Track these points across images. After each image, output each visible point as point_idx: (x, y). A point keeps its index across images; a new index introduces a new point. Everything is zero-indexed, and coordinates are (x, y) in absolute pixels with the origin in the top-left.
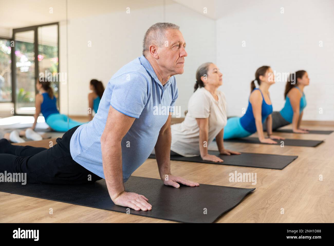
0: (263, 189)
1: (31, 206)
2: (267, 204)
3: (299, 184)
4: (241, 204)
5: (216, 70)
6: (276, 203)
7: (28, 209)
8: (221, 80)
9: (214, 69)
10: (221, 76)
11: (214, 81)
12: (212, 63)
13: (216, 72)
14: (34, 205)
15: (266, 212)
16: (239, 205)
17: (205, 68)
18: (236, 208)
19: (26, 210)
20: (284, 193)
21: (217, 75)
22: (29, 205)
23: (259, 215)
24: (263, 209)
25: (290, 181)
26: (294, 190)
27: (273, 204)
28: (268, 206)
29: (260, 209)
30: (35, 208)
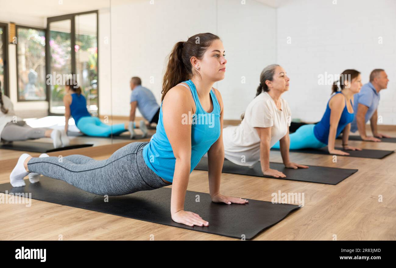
0: (311, 205)
1: (83, 217)
2: (310, 220)
3: (349, 200)
4: (285, 220)
5: (282, 74)
6: (319, 220)
7: (81, 221)
8: (287, 85)
9: (281, 73)
10: (288, 81)
11: (279, 87)
12: (278, 65)
13: (283, 76)
14: (87, 217)
15: (307, 228)
16: (282, 221)
17: (271, 71)
18: (279, 224)
19: (79, 221)
20: (330, 210)
21: (284, 80)
22: (82, 217)
23: (299, 231)
24: (305, 225)
25: (340, 198)
26: (342, 207)
27: (317, 221)
28: (311, 222)
29: (301, 225)
30: (87, 219)
